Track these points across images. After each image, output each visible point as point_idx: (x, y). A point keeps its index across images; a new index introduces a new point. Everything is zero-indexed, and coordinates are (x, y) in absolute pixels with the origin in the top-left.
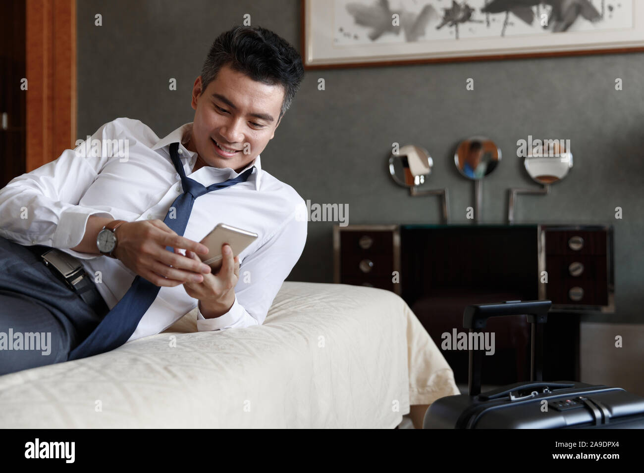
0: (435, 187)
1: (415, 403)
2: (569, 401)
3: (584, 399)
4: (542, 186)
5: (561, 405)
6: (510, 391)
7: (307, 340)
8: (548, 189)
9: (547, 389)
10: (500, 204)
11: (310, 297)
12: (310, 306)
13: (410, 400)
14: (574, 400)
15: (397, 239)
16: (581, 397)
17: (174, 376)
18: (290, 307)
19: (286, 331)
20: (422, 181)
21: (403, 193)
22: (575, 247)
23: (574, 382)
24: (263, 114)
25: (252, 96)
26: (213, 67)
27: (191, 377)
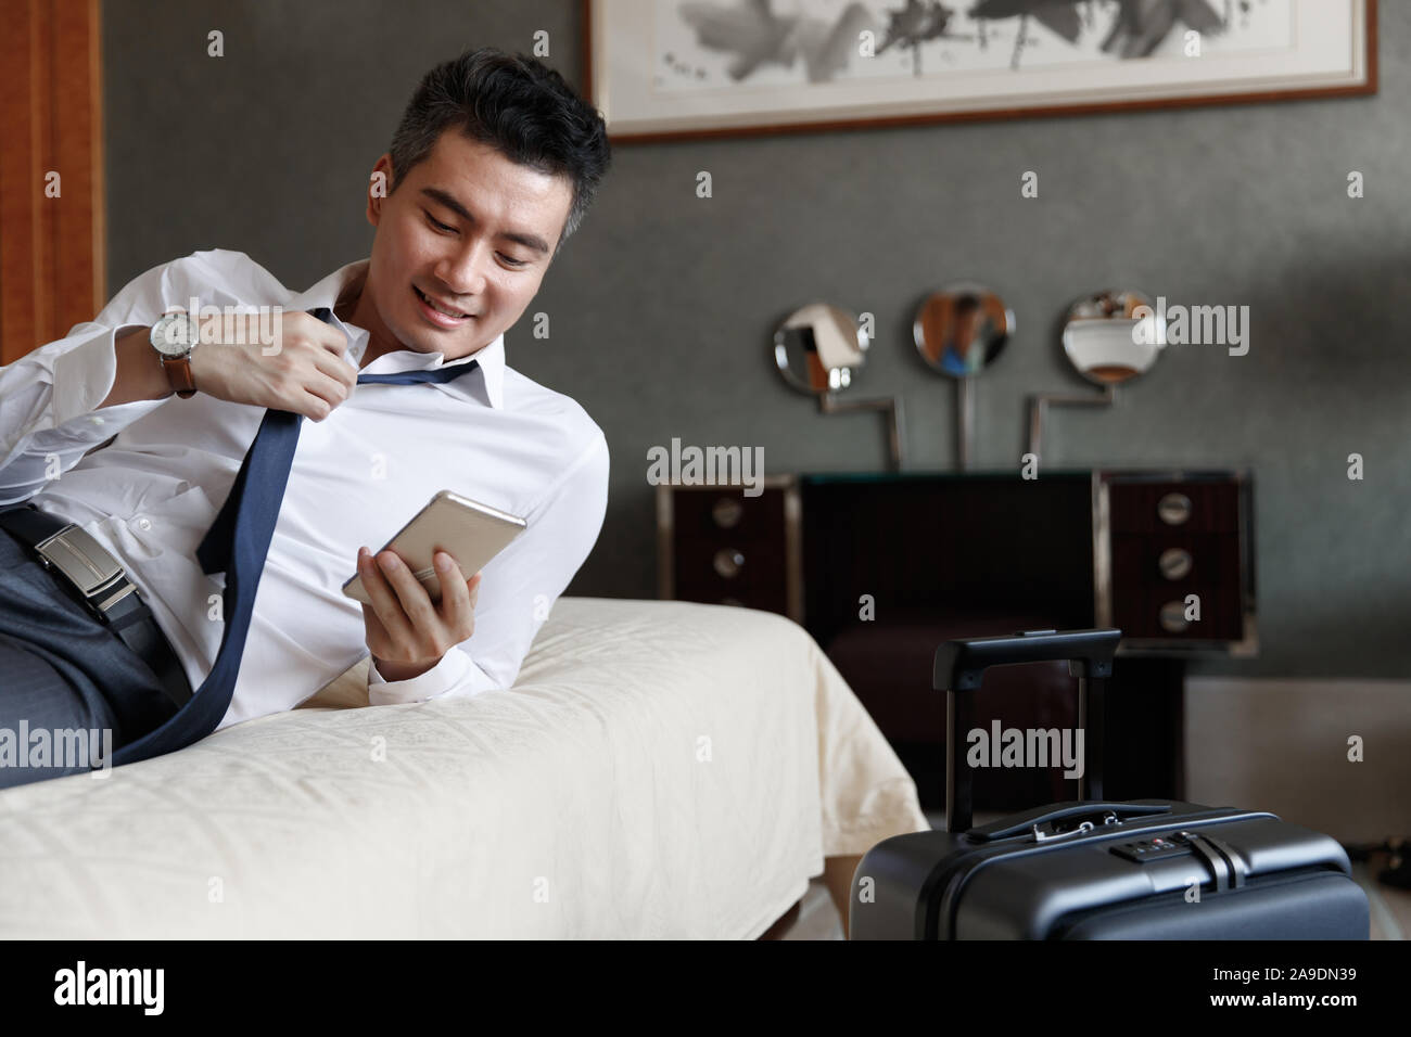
0: (874, 392)
1: (835, 852)
2: (1158, 841)
3: (1190, 837)
4: (1101, 388)
5: (1142, 851)
6: (1033, 822)
7: (602, 721)
8: (1115, 394)
9: (1112, 818)
10: (1013, 428)
11: (608, 629)
12: (606, 650)
13: (825, 846)
14: (1170, 839)
15: (793, 506)
16: (1184, 834)
17: (319, 798)
18: (565, 651)
19: (556, 701)
20: (846, 380)
21: (804, 408)
22: (1172, 517)
23: (1172, 802)
24: (528, 236)
25: (508, 195)
26: (423, 132)
27: (353, 801)
